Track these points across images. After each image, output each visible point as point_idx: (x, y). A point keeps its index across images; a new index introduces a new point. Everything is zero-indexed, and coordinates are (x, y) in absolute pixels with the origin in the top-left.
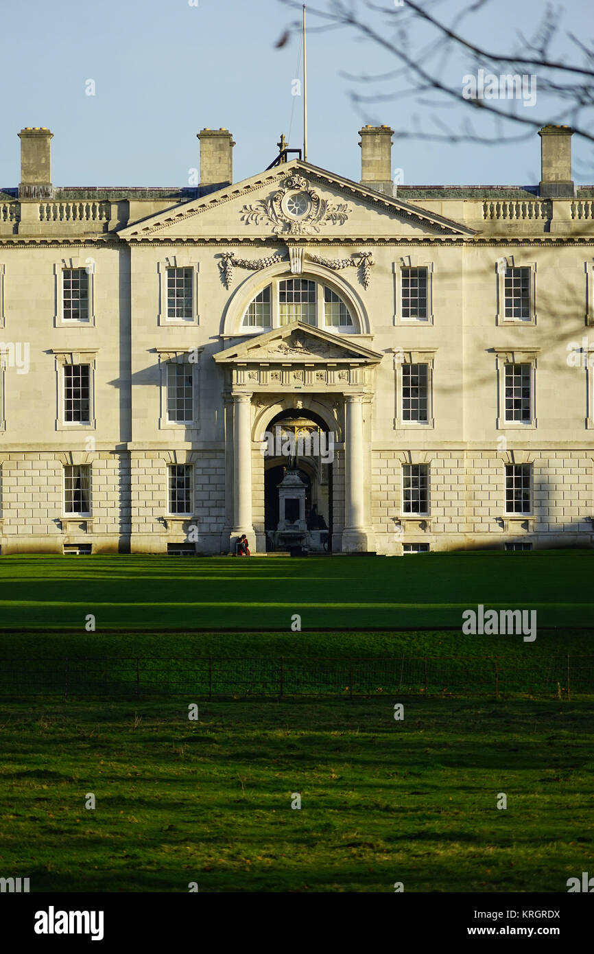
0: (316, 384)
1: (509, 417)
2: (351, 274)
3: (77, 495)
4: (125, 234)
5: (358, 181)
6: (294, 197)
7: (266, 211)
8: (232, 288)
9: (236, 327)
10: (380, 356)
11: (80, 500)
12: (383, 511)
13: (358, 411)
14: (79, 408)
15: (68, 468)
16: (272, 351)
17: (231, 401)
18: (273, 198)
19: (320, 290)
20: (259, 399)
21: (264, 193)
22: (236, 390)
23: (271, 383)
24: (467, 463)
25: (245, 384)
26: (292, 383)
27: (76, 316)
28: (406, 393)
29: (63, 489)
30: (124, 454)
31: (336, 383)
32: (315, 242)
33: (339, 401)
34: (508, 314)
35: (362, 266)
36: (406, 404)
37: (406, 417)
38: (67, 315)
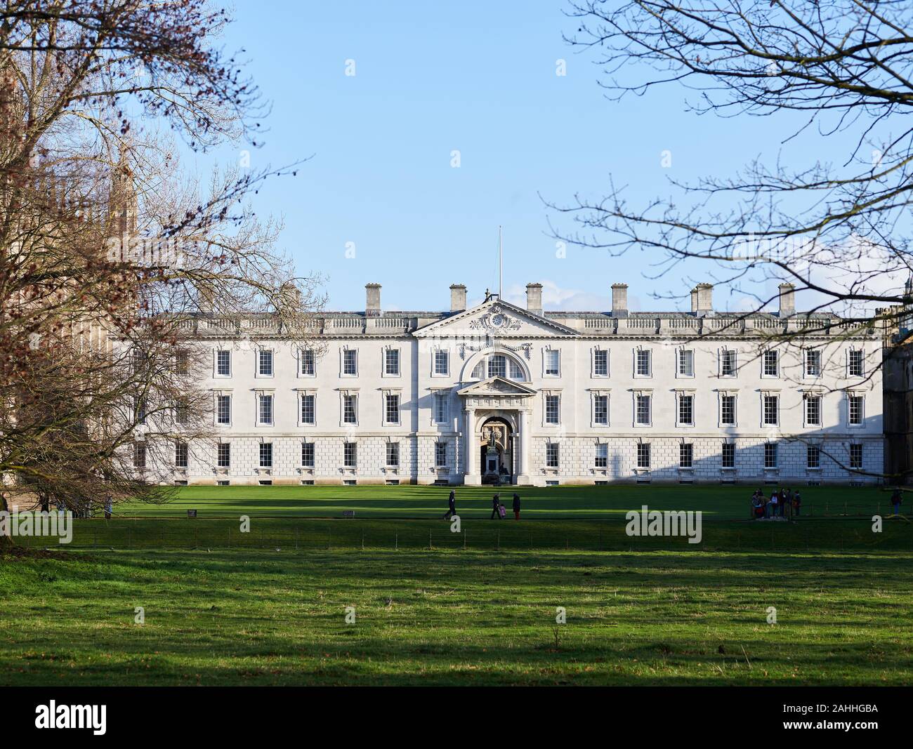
0: (505, 405)
1: (597, 421)
2: (521, 353)
3: (392, 457)
4: (414, 334)
5: (525, 309)
6: (495, 317)
7: (482, 323)
8: (466, 359)
9: (467, 378)
10: (536, 392)
11: (393, 459)
12: (536, 466)
13: (525, 418)
14: (393, 415)
15: (388, 444)
16: (484, 390)
17: (465, 413)
18: (485, 317)
19: (508, 362)
20: (479, 412)
21: (481, 315)
22: (468, 408)
23: (484, 405)
24: (577, 443)
25: (472, 405)
26: (494, 405)
27: (392, 372)
28: (548, 409)
29: (386, 454)
30: (414, 437)
31: (515, 405)
32: (505, 338)
33: (516, 413)
34: (597, 372)
35: (527, 350)
36: (548, 415)
37: (548, 421)
38: (388, 372)
